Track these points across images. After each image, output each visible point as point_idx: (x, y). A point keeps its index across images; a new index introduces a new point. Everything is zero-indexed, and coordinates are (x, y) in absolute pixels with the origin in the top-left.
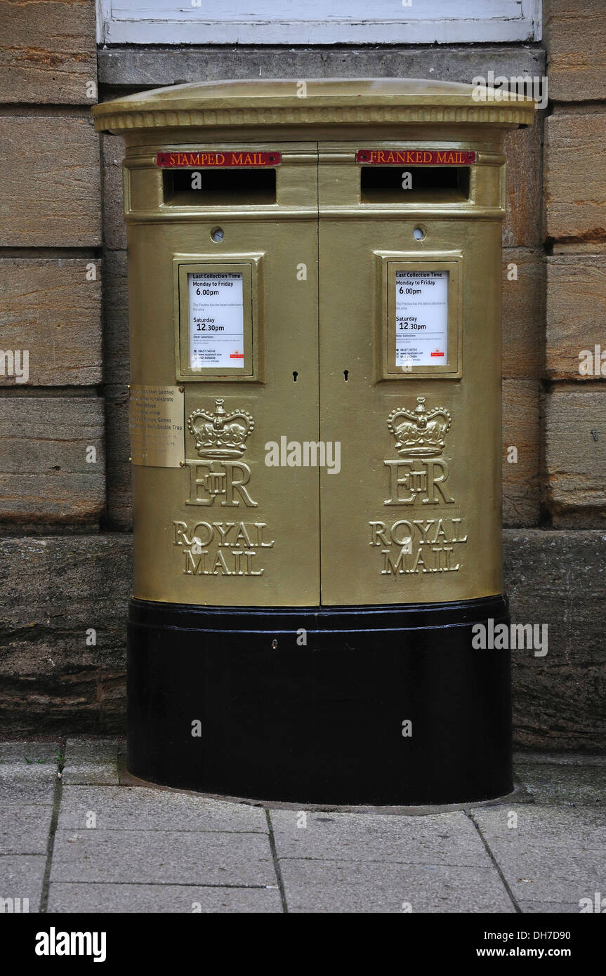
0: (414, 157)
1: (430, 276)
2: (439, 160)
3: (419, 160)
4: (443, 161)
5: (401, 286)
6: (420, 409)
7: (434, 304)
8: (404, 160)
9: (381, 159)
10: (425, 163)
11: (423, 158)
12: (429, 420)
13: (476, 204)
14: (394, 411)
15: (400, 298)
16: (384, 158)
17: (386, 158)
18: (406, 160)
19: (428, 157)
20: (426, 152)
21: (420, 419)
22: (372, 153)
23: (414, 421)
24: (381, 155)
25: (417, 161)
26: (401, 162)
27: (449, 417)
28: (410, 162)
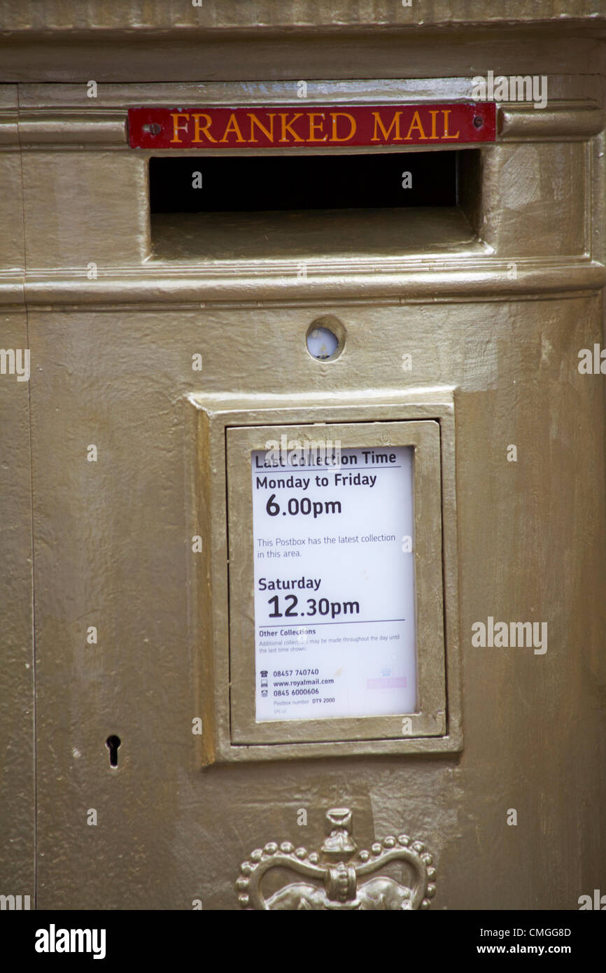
0: (302, 127)
1: (361, 459)
2: (380, 134)
3: (318, 134)
4: (393, 134)
5: (270, 492)
6: (338, 842)
7: (373, 538)
8: (270, 137)
9: (202, 134)
10: (336, 144)
11: (328, 130)
12: (363, 877)
13: (500, 255)
14: (257, 853)
15: (263, 527)
16: (210, 130)
17: (217, 130)
18: (277, 134)
19: (344, 127)
20: (336, 110)
21: (335, 874)
22: (175, 117)
23: (319, 880)
24: (203, 122)
25: (312, 139)
26: (264, 142)
27: (428, 865)
28: (291, 143)
